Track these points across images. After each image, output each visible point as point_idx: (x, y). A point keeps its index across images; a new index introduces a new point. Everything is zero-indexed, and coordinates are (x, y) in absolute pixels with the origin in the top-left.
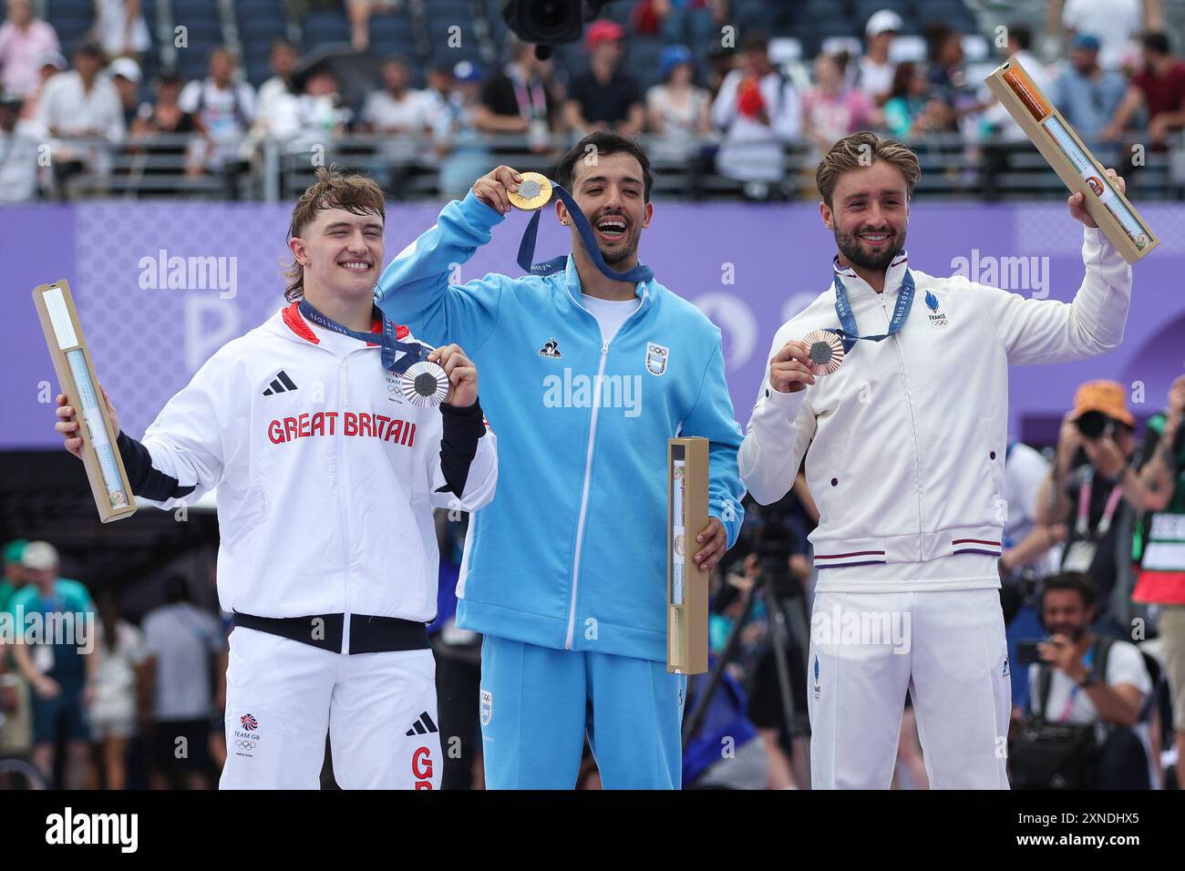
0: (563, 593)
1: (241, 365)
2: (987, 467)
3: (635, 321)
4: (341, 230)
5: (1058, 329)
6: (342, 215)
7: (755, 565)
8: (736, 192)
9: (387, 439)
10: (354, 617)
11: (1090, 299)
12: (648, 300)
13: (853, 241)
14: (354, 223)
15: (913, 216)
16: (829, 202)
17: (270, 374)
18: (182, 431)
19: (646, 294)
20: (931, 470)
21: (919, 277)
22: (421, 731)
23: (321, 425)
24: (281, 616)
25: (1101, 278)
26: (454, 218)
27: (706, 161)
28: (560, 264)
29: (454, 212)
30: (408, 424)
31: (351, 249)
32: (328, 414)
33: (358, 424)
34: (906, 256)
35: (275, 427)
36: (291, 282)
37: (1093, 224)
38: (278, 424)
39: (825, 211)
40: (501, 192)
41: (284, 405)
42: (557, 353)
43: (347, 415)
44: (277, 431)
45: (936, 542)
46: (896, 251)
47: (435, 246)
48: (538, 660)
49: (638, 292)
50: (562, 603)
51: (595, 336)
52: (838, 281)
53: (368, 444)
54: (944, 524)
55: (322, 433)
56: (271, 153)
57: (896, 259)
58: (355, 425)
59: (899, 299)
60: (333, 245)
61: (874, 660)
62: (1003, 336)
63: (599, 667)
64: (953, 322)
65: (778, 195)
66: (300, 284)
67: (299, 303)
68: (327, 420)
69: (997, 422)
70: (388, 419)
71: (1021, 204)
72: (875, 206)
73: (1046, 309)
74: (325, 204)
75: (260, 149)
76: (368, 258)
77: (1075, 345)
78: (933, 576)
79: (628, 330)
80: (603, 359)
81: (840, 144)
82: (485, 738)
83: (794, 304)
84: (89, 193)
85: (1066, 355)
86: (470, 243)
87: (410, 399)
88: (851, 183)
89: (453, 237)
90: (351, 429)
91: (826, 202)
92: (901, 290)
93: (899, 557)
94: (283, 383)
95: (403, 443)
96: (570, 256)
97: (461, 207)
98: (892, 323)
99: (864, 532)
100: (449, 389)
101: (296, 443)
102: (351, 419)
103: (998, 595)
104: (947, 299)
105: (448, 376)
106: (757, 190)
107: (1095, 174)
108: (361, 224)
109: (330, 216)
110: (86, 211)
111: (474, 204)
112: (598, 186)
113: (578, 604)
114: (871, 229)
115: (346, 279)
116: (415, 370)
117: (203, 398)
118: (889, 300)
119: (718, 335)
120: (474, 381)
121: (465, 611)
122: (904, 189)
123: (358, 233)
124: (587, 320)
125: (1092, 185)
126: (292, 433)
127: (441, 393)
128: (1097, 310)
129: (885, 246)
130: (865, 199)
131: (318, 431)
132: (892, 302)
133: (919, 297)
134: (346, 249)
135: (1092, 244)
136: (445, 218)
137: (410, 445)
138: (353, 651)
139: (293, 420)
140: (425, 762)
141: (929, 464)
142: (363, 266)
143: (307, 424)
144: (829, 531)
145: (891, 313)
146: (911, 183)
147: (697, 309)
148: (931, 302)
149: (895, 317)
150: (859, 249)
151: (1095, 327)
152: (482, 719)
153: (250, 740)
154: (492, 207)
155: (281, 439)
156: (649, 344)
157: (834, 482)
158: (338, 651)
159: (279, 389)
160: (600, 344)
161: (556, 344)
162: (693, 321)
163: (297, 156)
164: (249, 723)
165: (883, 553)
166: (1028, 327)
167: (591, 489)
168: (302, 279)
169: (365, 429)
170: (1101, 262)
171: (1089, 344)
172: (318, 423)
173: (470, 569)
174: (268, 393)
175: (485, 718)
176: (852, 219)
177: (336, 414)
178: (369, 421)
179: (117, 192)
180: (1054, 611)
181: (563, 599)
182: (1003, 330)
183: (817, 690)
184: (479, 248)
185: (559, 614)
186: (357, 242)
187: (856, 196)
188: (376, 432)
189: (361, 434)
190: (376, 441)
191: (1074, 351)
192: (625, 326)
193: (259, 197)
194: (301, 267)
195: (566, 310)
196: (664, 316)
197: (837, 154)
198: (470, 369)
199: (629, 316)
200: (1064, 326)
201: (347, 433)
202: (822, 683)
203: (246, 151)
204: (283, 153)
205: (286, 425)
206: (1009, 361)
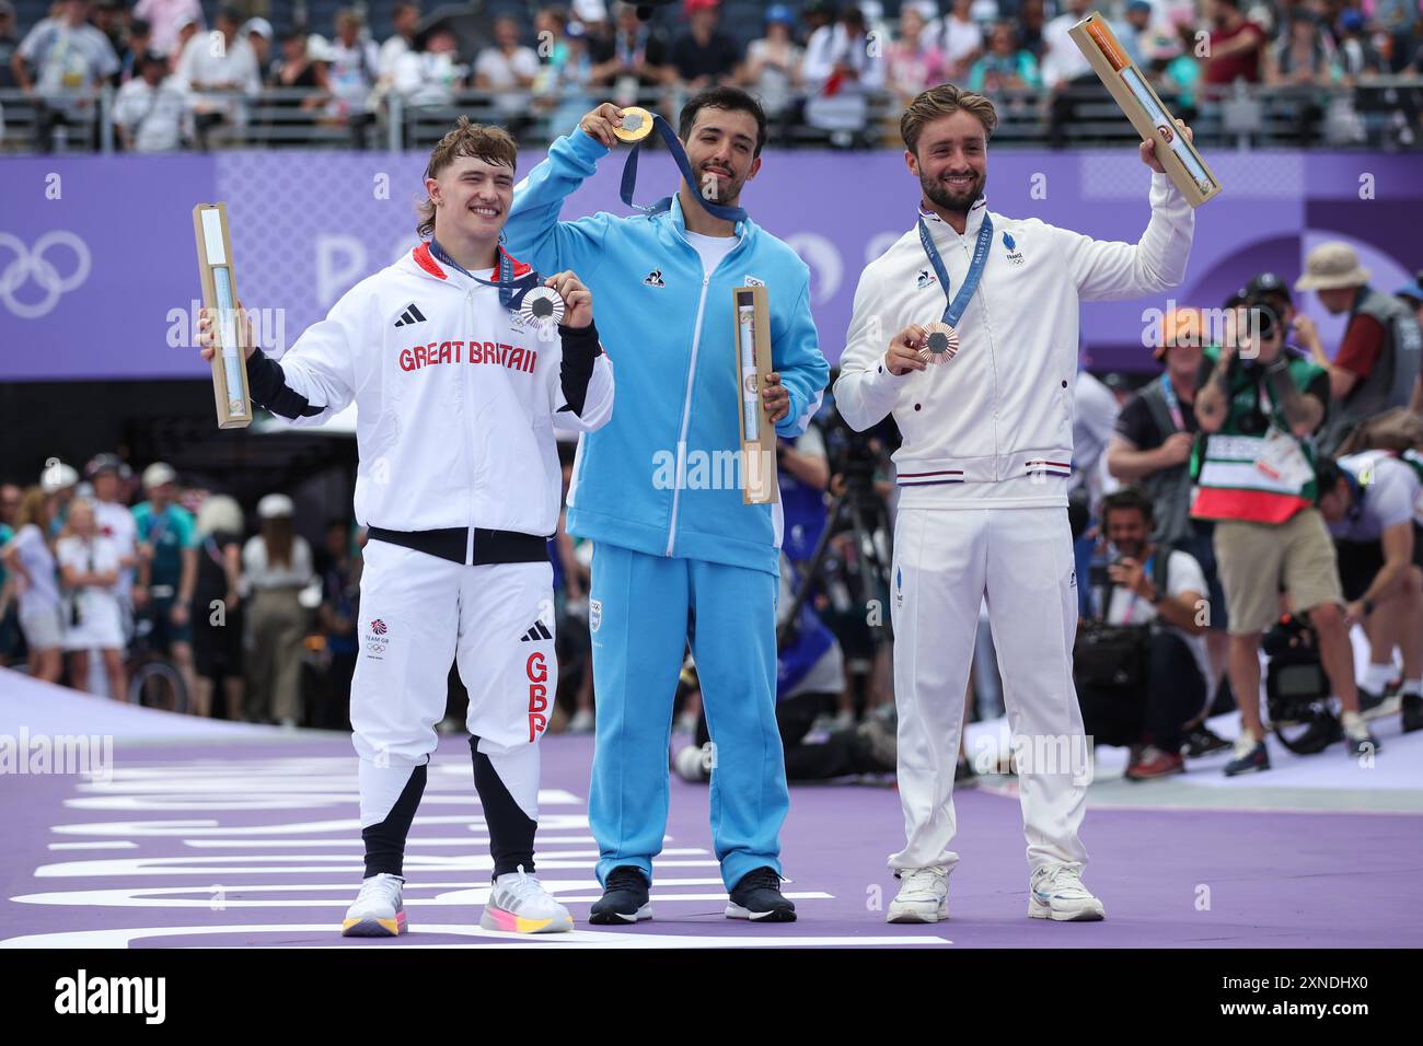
0: (665, 504)
1: (375, 298)
2: (1059, 395)
3: (734, 257)
4: (475, 178)
5: (1125, 268)
6: (477, 164)
7: (841, 484)
8: (823, 140)
9: (509, 366)
10: (478, 531)
11: (1154, 239)
12: (747, 238)
13: (939, 185)
14: (487, 172)
15: (991, 161)
16: (913, 150)
17: (401, 306)
18: (315, 356)
19: (745, 232)
20: (1007, 399)
21: (995, 218)
22: (536, 637)
23: (448, 354)
24: (410, 529)
25: (1167, 221)
26: (563, 151)
27: (796, 112)
28: (666, 205)
29: (563, 146)
30: (529, 352)
31: (482, 196)
32: (454, 344)
33: (482, 352)
34: (985, 200)
35: (406, 355)
36: (425, 217)
37: (1161, 170)
38: (409, 353)
39: (910, 159)
40: (607, 127)
41: (415, 335)
42: (660, 282)
43: (473, 344)
44: (408, 359)
45: (1011, 462)
46: (976, 195)
47: (547, 176)
48: (645, 566)
49: (736, 232)
50: (664, 514)
51: (696, 266)
52: (922, 224)
53: (493, 371)
54: (1020, 445)
55: (449, 361)
56: (395, 106)
57: (977, 203)
58: (479, 353)
59: (979, 241)
60: (466, 191)
61: (954, 571)
62: (1074, 274)
63: (701, 574)
64: (1029, 260)
65: (862, 142)
66: (431, 222)
67: (428, 244)
68: (454, 348)
69: (1069, 352)
70: (510, 348)
71: (1084, 152)
72: (959, 152)
73: (1115, 250)
74: (463, 151)
75: (385, 102)
76: (498, 206)
77: (1140, 284)
78: (1008, 494)
79: (727, 264)
80: (704, 290)
81: (922, 97)
82: (594, 644)
83: (877, 244)
84: (228, 143)
85: (1132, 292)
86: (575, 174)
87: (528, 322)
88: (936, 131)
89: (564, 170)
90: (476, 357)
91: (910, 151)
92: (981, 230)
93: (977, 477)
94: (413, 315)
95: (525, 370)
96: (675, 198)
97: (569, 141)
98: (973, 263)
99: (944, 454)
100: (564, 312)
101: (425, 370)
102: (476, 348)
103: (1066, 513)
104: (1024, 239)
105: (564, 300)
106: (842, 139)
107: (1165, 123)
108: (493, 173)
109: (466, 163)
110: (225, 159)
111: (581, 138)
112: (712, 136)
113: (679, 515)
114: (955, 173)
115: (475, 223)
116: (532, 296)
117: (337, 328)
118: (969, 240)
119: (807, 272)
120: (589, 304)
121: (575, 517)
122: (983, 136)
123: (490, 183)
124: (689, 252)
125: (1163, 132)
126: (422, 361)
127: (558, 314)
128: (1162, 250)
129: (968, 189)
130: (949, 145)
131: (445, 359)
132: (973, 243)
133: (997, 238)
134: (477, 195)
135: (1159, 189)
136: (554, 151)
137: (531, 371)
138: (476, 563)
139: (422, 349)
140: (539, 666)
141: (1005, 393)
142: (491, 213)
143: (435, 353)
144: (910, 452)
145: (971, 253)
146: (989, 130)
147: (789, 247)
148: (1009, 242)
149: (975, 257)
150: (944, 192)
151: (1160, 267)
152: (591, 626)
153: (380, 643)
154: (598, 140)
155: (412, 367)
156: (747, 277)
157: (918, 407)
158: (462, 561)
159: (409, 321)
160: (701, 275)
161: (660, 274)
162: (786, 257)
163: (418, 108)
164: (379, 627)
165: (961, 473)
166: (1097, 266)
167: (691, 409)
168: (433, 218)
169: (489, 357)
170: (1167, 205)
171: (1153, 282)
172: (446, 351)
173: (580, 479)
174: (399, 324)
175: (595, 625)
176: (937, 164)
177: (462, 343)
178: (493, 349)
179: (252, 142)
180: (1117, 528)
181: (665, 511)
182: (1074, 272)
183: (900, 598)
184: (585, 180)
185: (662, 524)
186: (488, 190)
187: (940, 143)
188: (499, 360)
189: (486, 362)
190: (499, 367)
191: (1140, 288)
192: (725, 260)
193: (384, 146)
194: (434, 206)
195: (671, 244)
196: (760, 251)
197: (921, 104)
198: (585, 292)
199: (729, 252)
200: (1130, 266)
201: (472, 360)
202: (904, 592)
203: (372, 104)
204: (407, 106)
205: (416, 354)
206: (1080, 297)
